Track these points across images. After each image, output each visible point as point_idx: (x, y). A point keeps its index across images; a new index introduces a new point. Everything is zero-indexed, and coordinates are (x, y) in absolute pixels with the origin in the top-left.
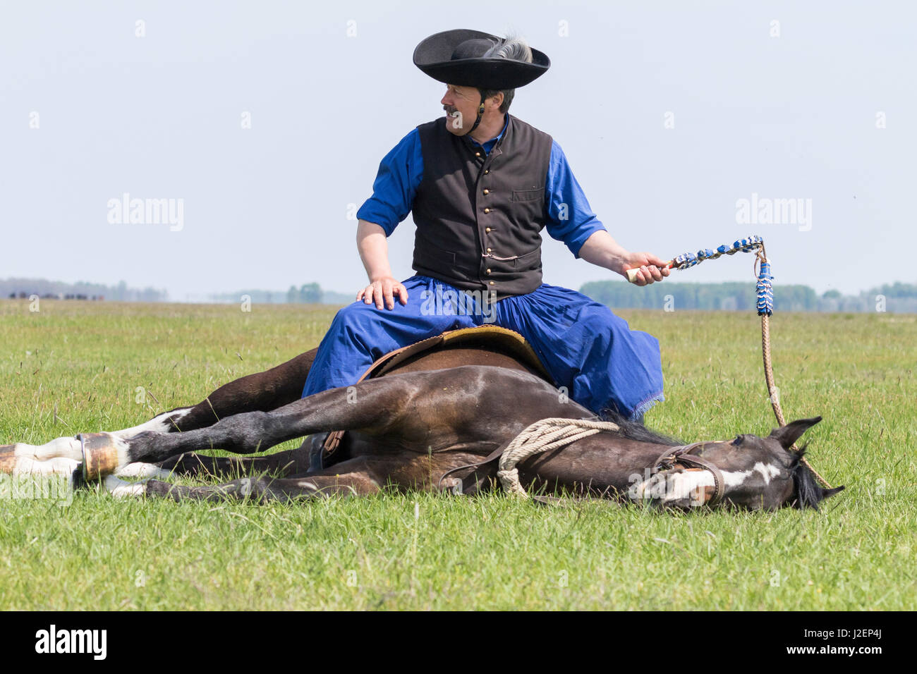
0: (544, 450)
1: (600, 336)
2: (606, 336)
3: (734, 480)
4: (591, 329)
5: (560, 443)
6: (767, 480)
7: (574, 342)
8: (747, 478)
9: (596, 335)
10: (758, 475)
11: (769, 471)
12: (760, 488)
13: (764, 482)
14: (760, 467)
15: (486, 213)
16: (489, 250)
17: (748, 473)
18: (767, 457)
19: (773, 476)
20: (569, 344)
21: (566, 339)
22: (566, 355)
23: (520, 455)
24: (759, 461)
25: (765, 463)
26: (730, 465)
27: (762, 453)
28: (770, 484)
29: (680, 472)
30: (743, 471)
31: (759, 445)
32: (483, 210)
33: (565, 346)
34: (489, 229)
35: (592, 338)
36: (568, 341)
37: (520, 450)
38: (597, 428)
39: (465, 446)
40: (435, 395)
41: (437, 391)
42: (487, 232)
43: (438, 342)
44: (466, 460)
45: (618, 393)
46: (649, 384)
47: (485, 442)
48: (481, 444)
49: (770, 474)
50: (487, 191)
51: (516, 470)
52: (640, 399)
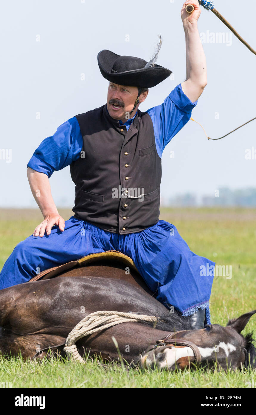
0: (91, 333)
1: (173, 261)
2: (177, 262)
3: (206, 353)
4: (168, 257)
5: (101, 328)
6: (227, 354)
7: (157, 265)
8: (214, 352)
9: (171, 260)
10: (221, 350)
11: (229, 348)
12: (222, 359)
13: (225, 355)
14: (222, 345)
15: (126, 167)
17: (215, 349)
18: (227, 339)
19: (231, 351)
21: (152, 263)
23: (75, 336)
24: (222, 341)
25: (226, 343)
26: (204, 343)
27: (224, 336)
28: (229, 356)
29: (170, 348)
30: (212, 347)
31: (222, 331)
32: (124, 165)
33: (152, 268)
34: (127, 178)
35: (168, 263)
36: (154, 264)
37: (76, 333)
38: (137, 319)
39: (46, 330)
40: (28, 297)
41: (30, 294)
42: (126, 180)
43: (75, 264)
44: (47, 340)
45: (176, 299)
46: (197, 297)
47: (57, 326)
48: (56, 328)
49: (229, 350)
50: (126, 153)
51: (75, 346)
52: (189, 306)
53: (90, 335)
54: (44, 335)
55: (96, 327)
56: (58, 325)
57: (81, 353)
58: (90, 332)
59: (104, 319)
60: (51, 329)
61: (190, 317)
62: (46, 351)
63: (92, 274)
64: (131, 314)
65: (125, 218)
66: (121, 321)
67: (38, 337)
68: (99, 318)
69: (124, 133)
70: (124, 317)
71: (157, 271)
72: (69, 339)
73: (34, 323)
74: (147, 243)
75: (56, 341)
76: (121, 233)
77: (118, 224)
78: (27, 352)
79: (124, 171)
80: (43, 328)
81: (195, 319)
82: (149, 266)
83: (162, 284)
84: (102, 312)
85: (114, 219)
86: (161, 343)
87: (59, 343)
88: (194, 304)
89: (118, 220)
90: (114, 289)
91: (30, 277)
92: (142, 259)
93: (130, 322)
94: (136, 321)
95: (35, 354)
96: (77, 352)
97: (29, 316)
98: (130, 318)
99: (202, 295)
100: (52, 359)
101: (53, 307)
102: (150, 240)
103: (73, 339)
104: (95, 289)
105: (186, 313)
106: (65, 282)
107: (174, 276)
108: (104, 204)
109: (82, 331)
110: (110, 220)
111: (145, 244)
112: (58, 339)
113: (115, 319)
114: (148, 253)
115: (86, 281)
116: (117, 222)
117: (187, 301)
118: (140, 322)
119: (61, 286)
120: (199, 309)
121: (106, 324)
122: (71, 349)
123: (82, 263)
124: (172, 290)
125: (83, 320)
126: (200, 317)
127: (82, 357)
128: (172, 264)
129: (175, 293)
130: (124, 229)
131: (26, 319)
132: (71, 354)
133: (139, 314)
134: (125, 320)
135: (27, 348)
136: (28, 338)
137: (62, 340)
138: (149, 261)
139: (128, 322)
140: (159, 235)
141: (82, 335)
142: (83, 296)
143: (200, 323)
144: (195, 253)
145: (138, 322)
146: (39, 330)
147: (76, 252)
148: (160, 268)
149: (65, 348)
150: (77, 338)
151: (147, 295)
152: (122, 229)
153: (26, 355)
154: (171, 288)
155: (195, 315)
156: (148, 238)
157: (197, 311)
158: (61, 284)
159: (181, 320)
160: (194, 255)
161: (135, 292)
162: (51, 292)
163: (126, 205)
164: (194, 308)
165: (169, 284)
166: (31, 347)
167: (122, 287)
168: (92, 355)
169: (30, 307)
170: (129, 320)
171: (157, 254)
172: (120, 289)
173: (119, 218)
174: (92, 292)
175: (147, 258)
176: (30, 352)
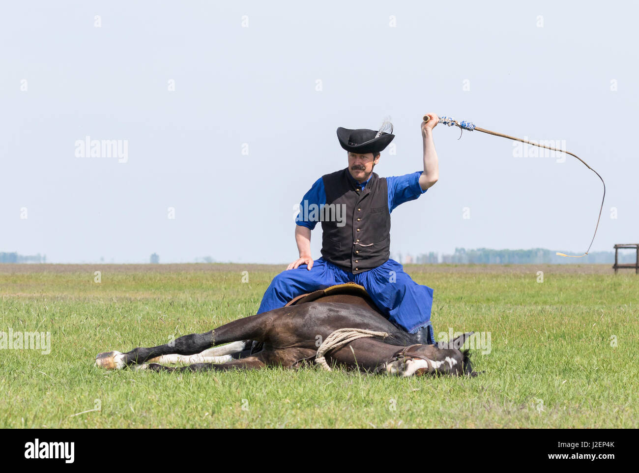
1: (399, 291)
2: (402, 291)
3: (436, 365)
4: (395, 287)
5: (344, 342)
6: (451, 366)
7: (387, 294)
8: (442, 365)
9: (397, 289)
10: (447, 363)
11: (452, 361)
12: (448, 370)
14: (448, 359)
15: (358, 221)
16: (358, 240)
17: (443, 362)
18: (451, 355)
19: (454, 364)
20: (384, 295)
21: (383, 292)
22: (383, 300)
24: (448, 356)
25: (450, 358)
26: (432, 357)
27: (449, 352)
28: (452, 368)
29: (411, 360)
30: (440, 361)
32: (356, 220)
33: (382, 296)
34: (358, 230)
35: (395, 292)
37: (324, 346)
38: (373, 335)
39: (300, 344)
40: (283, 318)
41: (285, 315)
42: (358, 231)
43: (322, 293)
44: (300, 352)
45: (404, 321)
46: (420, 318)
47: (308, 341)
48: (307, 342)
49: (452, 363)
50: (359, 210)
51: (324, 358)
52: (414, 325)
53: (334, 348)
54: (299, 348)
55: (339, 342)
56: (309, 339)
57: (329, 363)
58: (335, 346)
59: (345, 334)
60: (304, 343)
61: (415, 334)
62: (301, 362)
63: (337, 301)
64: (367, 331)
65: (357, 261)
66: (360, 337)
67: (294, 350)
68: (342, 334)
69: (359, 193)
70: (362, 332)
71: (387, 299)
72: (319, 353)
73: (289, 337)
74: (378, 277)
75: (308, 353)
76: (354, 273)
77: (352, 265)
78: (285, 362)
79: (356, 224)
80: (297, 342)
81: (419, 336)
82: (380, 296)
83: (391, 308)
84: (344, 329)
85: (348, 262)
86: (401, 356)
87: (311, 355)
88: (417, 324)
89: (351, 262)
90: (353, 311)
91: (287, 302)
92: (374, 289)
93: (367, 337)
94: (372, 336)
95: (292, 364)
96: (326, 363)
97: (285, 332)
98: (366, 334)
99: (424, 316)
100: (306, 368)
101: (304, 325)
102: (381, 274)
103: (322, 352)
104: (337, 311)
105: (412, 332)
106: (313, 306)
107: (401, 302)
108: (341, 249)
109: (328, 346)
110: (346, 263)
111: (376, 277)
112: (310, 352)
113: (354, 335)
114: (379, 284)
115: (330, 305)
116: (350, 264)
117: (412, 322)
118: (375, 337)
119: (310, 309)
120: (423, 327)
121: (348, 338)
122: (321, 360)
123: (327, 292)
124: (400, 313)
125: (329, 336)
126: (424, 334)
127: (330, 367)
128: (398, 293)
129: (402, 316)
130: (357, 269)
131: (283, 335)
132: (321, 364)
133: (374, 331)
134: (363, 335)
135: (285, 359)
136: (286, 351)
137: (313, 353)
138: (380, 291)
139: (365, 337)
140: (388, 271)
141: (329, 348)
142: (328, 316)
143: (424, 339)
144: (417, 283)
145: (373, 337)
146: (294, 344)
147: (324, 283)
148: (389, 296)
149: (316, 360)
150: (325, 351)
151: (381, 316)
152: (355, 269)
153: (285, 365)
154: (399, 312)
155: (419, 332)
156: (379, 273)
157: (421, 329)
158: (310, 307)
159: (408, 336)
160: (416, 284)
161: (371, 315)
162: (302, 314)
163: (357, 252)
164: (417, 328)
165: (397, 309)
166: (289, 358)
167: (360, 310)
168: (338, 365)
169: (286, 326)
170: (366, 335)
171: (386, 285)
172: (359, 312)
173: (353, 261)
174: (336, 314)
175: (378, 288)
176: (288, 362)
